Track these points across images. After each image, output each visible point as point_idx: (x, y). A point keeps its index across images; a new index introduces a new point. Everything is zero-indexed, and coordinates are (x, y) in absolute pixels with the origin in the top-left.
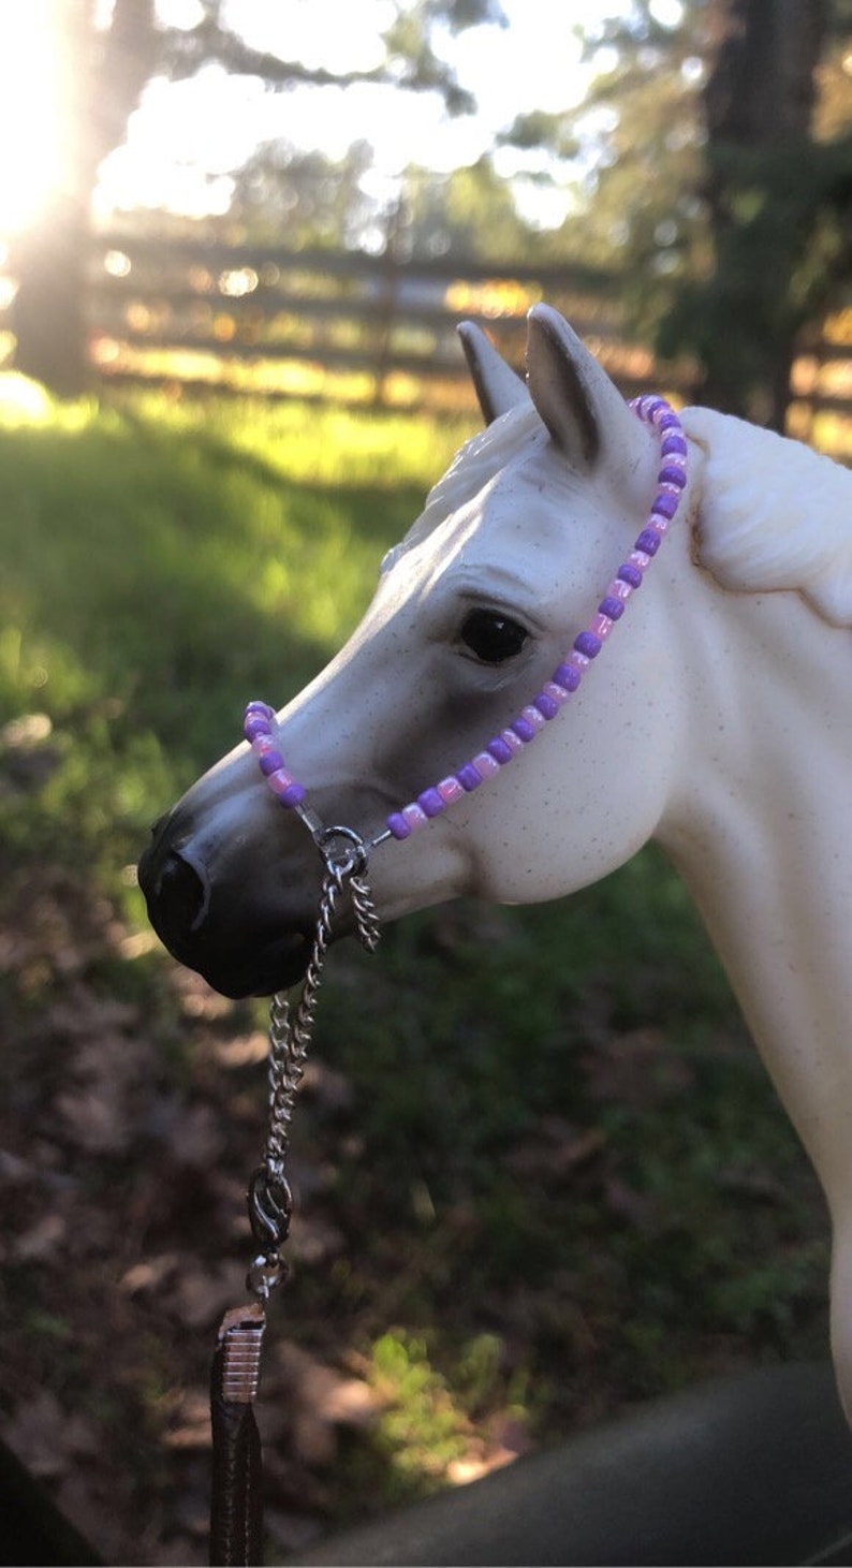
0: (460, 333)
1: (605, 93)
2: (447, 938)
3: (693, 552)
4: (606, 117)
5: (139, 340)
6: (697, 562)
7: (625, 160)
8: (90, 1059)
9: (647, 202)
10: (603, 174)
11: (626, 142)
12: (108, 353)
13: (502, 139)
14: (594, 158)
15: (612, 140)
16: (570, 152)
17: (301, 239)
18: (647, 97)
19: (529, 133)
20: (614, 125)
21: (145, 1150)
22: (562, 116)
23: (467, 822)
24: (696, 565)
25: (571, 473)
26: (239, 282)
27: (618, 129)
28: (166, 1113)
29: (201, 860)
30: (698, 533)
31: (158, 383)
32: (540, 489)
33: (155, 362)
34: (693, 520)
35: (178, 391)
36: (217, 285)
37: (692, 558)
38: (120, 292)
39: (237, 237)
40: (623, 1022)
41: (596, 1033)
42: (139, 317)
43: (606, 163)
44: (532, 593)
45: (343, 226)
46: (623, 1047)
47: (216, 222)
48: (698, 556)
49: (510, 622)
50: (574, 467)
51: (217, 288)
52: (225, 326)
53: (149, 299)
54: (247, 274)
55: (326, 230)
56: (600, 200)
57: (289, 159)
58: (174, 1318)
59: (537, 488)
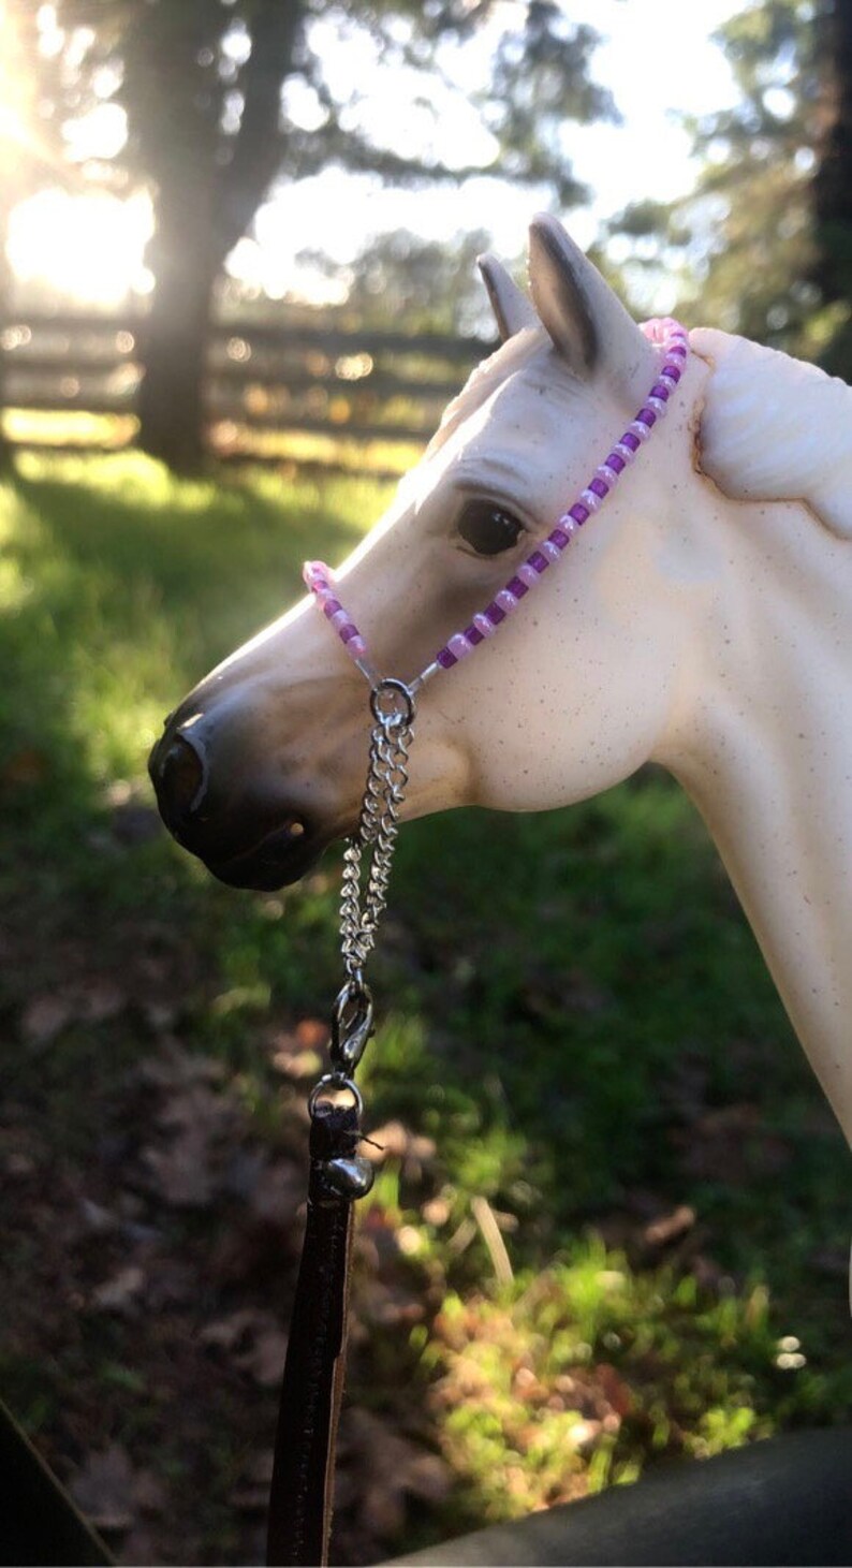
0: (480, 264)
1: (715, 183)
2: (537, 1004)
3: (695, 459)
4: (718, 206)
5: (257, 422)
6: (699, 469)
7: (735, 247)
8: (178, 1112)
9: (758, 287)
10: (714, 262)
11: (737, 229)
12: (227, 435)
13: (615, 228)
14: (706, 245)
15: (723, 229)
16: (682, 239)
17: (414, 325)
18: (759, 187)
19: (640, 222)
20: (726, 213)
21: (227, 1204)
22: (674, 206)
23: (463, 718)
24: (699, 473)
25: (573, 378)
26: (356, 367)
27: (729, 217)
28: (251, 1168)
29: (200, 739)
30: (701, 439)
31: (274, 463)
32: (541, 392)
33: (272, 443)
34: (695, 429)
35: (293, 471)
36: (334, 371)
37: (694, 464)
38: (240, 377)
39: (353, 324)
40: (716, 1098)
41: (690, 1108)
42: (257, 399)
43: (717, 250)
44: (526, 483)
45: (457, 316)
46: (714, 1122)
47: (334, 311)
48: (699, 463)
49: (506, 513)
50: (575, 373)
51: (333, 372)
52: (340, 409)
53: (269, 382)
54: (364, 361)
55: (440, 318)
56: (711, 286)
57: (406, 251)
58: (248, 1375)
59: (538, 391)
